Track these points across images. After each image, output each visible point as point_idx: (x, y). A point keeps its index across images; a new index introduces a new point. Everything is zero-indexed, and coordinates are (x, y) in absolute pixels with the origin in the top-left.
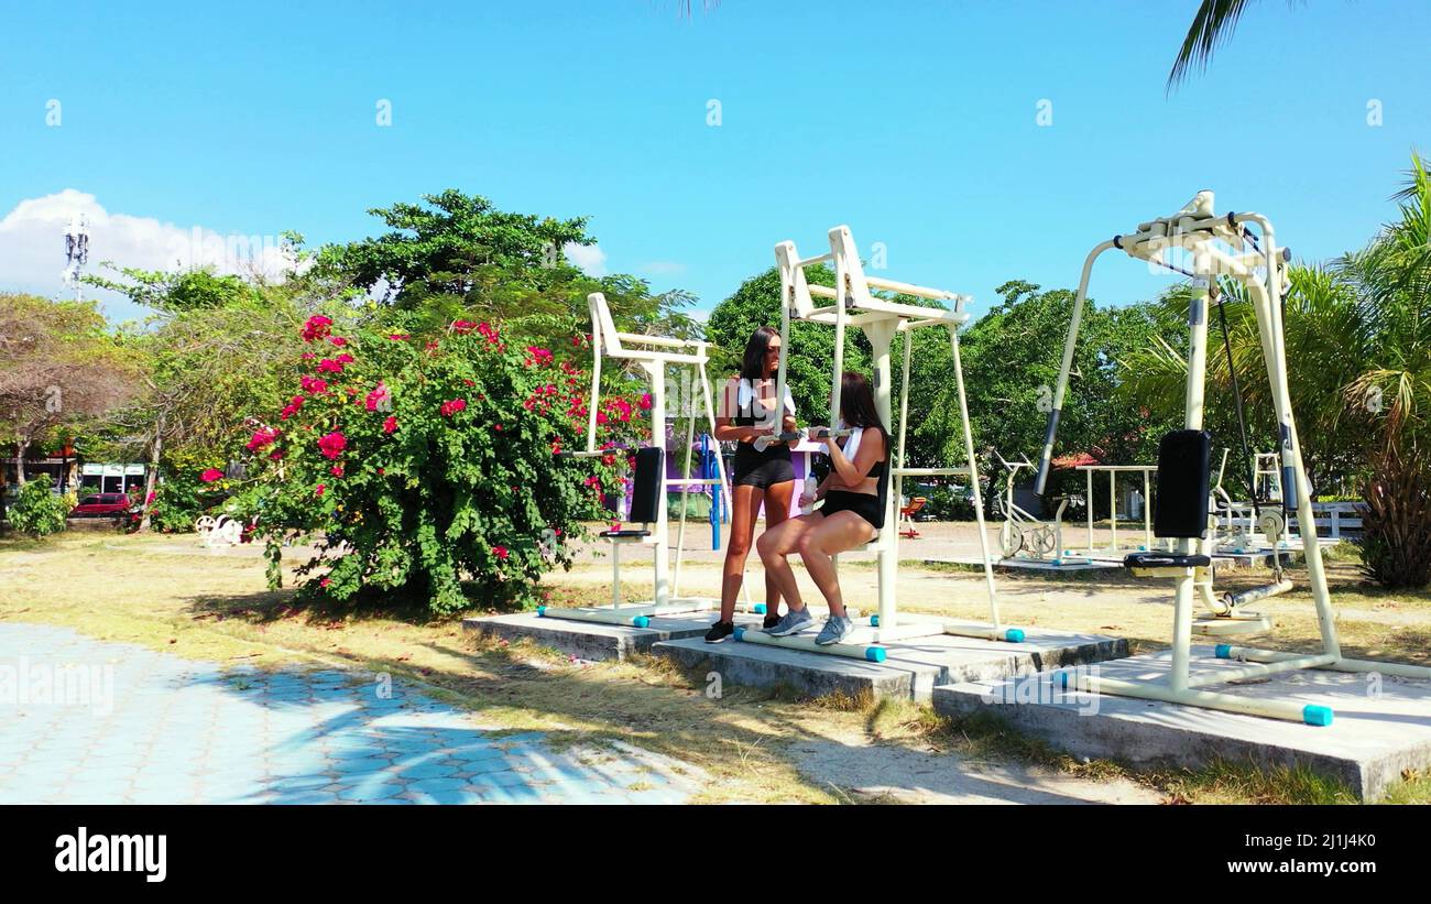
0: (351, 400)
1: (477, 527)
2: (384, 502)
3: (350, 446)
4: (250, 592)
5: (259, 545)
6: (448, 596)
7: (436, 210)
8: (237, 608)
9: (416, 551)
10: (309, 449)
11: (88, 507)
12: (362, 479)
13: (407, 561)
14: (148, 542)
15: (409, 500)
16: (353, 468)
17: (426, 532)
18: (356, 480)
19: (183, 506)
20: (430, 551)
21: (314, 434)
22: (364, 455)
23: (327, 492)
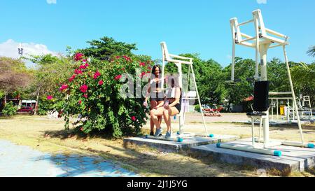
0: (89, 76)
1: (126, 112)
2: (99, 104)
3: (89, 89)
4: (60, 130)
5: (63, 118)
6: (118, 132)
7: (102, 41)
8: (56, 134)
9: (108, 119)
10: (77, 90)
11: (23, 109)
12: (92, 98)
13: (105, 122)
14: (36, 117)
15: (106, 104)
16: (90, 95)
17: (111, 113)
18: (91, 99)
19: (44, 109)
20: (112, 119)
21: (78, 86)
22: (93, 92)
23: (82, 102)
